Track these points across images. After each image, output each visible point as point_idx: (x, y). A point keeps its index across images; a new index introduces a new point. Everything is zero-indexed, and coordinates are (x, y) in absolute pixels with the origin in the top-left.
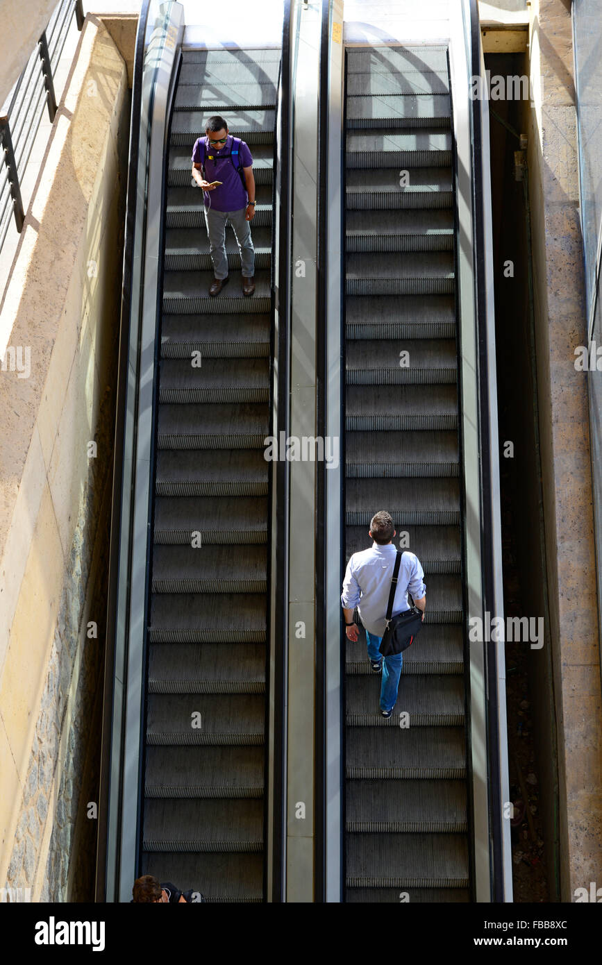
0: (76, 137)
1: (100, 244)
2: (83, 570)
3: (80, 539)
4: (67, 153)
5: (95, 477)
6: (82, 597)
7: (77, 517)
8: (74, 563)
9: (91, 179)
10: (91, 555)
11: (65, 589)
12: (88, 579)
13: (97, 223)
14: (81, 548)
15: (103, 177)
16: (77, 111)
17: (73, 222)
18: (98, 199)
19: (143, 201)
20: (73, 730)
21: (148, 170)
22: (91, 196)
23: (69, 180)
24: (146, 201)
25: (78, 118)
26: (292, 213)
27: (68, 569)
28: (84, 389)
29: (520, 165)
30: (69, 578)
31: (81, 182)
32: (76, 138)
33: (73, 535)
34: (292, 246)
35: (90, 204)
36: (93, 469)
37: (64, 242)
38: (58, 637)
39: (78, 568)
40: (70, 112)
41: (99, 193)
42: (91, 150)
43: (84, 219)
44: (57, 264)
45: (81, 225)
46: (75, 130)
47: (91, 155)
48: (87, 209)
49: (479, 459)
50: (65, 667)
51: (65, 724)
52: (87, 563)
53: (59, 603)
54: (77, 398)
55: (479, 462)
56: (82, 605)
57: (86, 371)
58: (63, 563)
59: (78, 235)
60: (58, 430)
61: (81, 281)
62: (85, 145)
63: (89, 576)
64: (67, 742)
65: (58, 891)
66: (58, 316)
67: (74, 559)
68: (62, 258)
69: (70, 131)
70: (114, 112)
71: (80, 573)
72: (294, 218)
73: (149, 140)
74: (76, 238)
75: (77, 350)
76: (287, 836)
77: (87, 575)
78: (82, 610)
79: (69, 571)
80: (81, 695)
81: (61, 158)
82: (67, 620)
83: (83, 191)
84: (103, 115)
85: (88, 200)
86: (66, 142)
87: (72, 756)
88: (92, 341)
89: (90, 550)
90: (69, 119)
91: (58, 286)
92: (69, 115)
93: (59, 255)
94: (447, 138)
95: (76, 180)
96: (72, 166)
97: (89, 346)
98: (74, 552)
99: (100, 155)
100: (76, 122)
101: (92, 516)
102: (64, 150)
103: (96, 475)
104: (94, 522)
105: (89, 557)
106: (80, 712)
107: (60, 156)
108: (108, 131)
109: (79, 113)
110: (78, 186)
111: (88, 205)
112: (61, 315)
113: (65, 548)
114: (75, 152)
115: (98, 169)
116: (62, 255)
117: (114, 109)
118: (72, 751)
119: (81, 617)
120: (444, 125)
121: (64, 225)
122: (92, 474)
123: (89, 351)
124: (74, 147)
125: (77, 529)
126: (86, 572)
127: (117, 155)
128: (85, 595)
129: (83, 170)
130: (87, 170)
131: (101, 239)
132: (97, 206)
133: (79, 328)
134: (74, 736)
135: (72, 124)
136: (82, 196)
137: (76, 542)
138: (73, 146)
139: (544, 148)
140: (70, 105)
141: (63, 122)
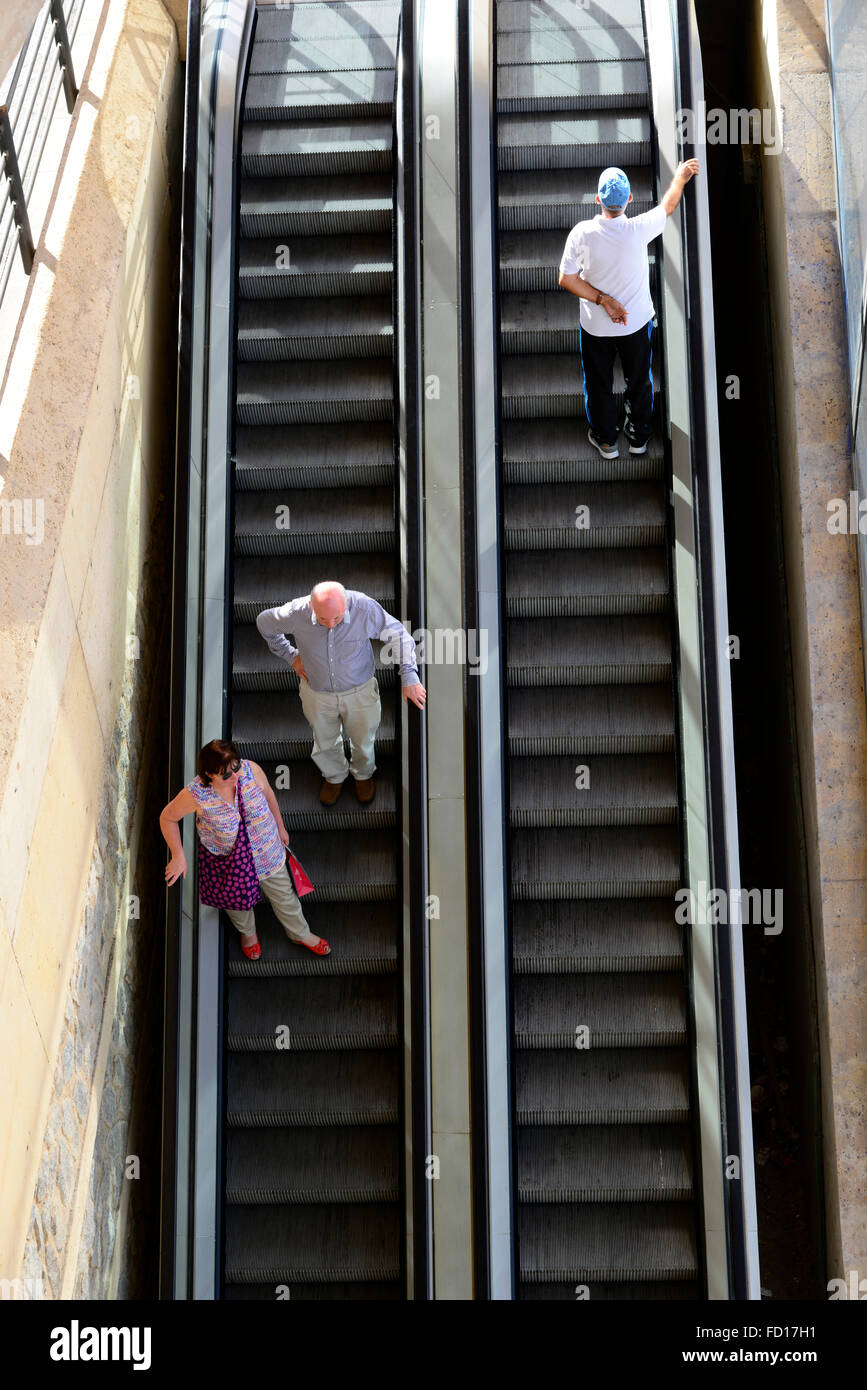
0: (106, 132)
1: (146, 288)
2: (132, 759)
3: (127, 715)
4: (94, 158)
5: (145, 626)
6: (131, 797)
7: (120, 684)
8: (119, 749)
9: (129, 194)
10: (143, 736)
11: (106, 786)
12: (138, 771)
13: (140, 257)
14: (127, 728)
15: (147, 192)
16: (106, 95)
17: (105, 257)
18: (140, 223)
19: (205, 224)
20: (124, 989)
21: (211, 180)
22: (130, 218)
23: (97, 196)
24: (210, 225)
25: (108, 106)
26: (422, 238)
27: (109, 759)
28: (126, 499)
29: (749, 160)
30: (111, 772)
31: (115, 200)
32: (106, 134)
33: (116, 709)
34: (422, 285)
35: (129, 231)
36: (142, 614)
37: (93, 287)
38: (97, 855)
39: (125, 754)
40: (97, 97)
41: (142, 214)
42: (129, 152)
43: (121, 252)
44: (84, 318)
45: (117, 262)
46: (104, 124)
47: (129, 160)
48: (125, 239)
49: (698, 587)
50: (110, 898)
51: (110, 979)
52: (137, 748)
53: (99, 807)
54: (117, 512)
55: (698, 592)
56: (131, 808)
57: (130, 471)
58: (102, 752)
59: (114, 276)
60: (90, 559)
61: (119, 343)
62: (119, 144)
63: (140, 767)
64: (116, 1004)
65: (108, 1217)
66: (85, 394)
67: (118, 744)
68: (89, 311)
69: (98, 126)
70: (160, 97)
71: (128, 763)
72: (424, 245)
73: (212, 136)
74: (110, 280)
75: (115, 442)
76: (432, 1132)
77: (137, 767)
78: (131, 816)
79: (112, 761)
80: (134, 938)
81: (85, 165)
82: (110, 831)
83: (119, 211)
84: (144, 100)
85: (125, 224)
86: (92, 141)
87: (122, 1025)
88: (136, 429)
89: (141, 731)
90: (96, 107)
91: (86, 351)
92: (95, 102)
93: (85, 305)
94: (643, 126)
95: (108, 196)
96: (101, 176)
97: (134, 437)
98: (118, 734)
99: (141, 159)
100: (105, 112)
101: (142, 682)
102: (90, 152)
103: (147, 620)
104: (146, 689)
105: (140, 741)
106: (131, 963)
107: (84, 162)
108: (153, 124)
109: (110, 99)
110: (112, 205)
111: (126, 232)
112: (90, 393)
113: (104, 727)
114: (106, 155)
115: (139, 179)
116: (91, 305)
117: (160, 91)
118: (122, 1017)
119: (131, 827)
120: (640, 106)
121: (92, 263)
122: (141, 622)
123: (133, 445)
124: (104, 147)
125: (122, 699)
126: (137, 761)
127: (166, 158)
128: (136, 795)
129: (118, 181)
130: (123, 181)
131: (147, 282)
132: (139, 234)
133: (117, 411)
134: (124, 997)
135: (99, 114)
136: (117, 220)
137: (121, 720)
138: (102, 146)
139: (784, 135)
140: (97, 86)
141: (87, 111)
